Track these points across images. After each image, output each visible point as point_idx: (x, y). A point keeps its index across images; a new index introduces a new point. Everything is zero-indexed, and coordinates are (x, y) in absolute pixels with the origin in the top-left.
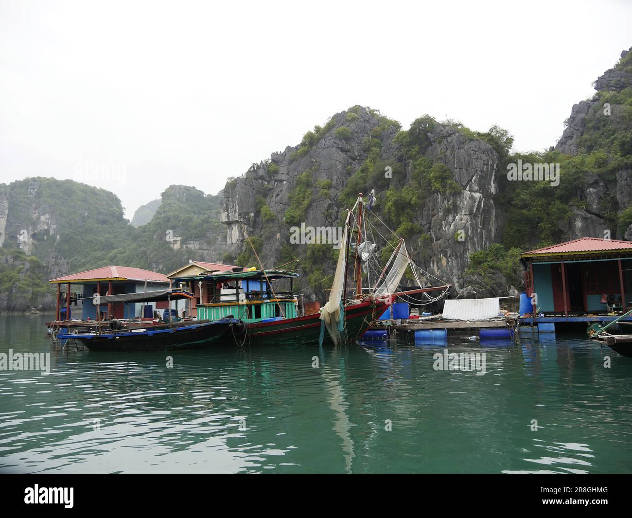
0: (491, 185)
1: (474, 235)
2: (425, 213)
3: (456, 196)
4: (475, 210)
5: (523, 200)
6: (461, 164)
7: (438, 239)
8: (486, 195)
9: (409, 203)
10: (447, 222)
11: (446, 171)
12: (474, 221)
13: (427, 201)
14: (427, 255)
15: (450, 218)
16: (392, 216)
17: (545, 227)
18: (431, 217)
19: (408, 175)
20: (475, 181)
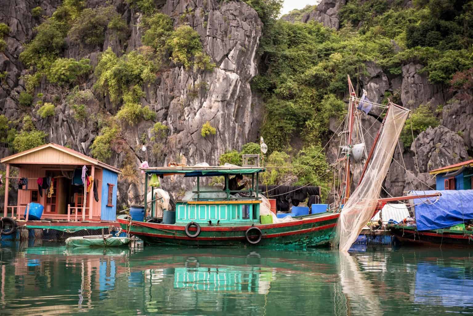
0: (250, 65)
1: (225, 128)
2: (160, 93)
3: (205, 75)
4: (229, 95)
5: (290, 89)
6: (215, 31)
7: (177, 131)
8: (245, 77)
9: (138, 76)
10: (191, 109)
11: (194, 38)
12: (226, 112)
13: (165, 76)
14: (160, 151)
15: (196, 104)
16: (111, 92)
17: (313, 126)
18: (169, 101)
19: (133, 34)
20: (232, 57)
